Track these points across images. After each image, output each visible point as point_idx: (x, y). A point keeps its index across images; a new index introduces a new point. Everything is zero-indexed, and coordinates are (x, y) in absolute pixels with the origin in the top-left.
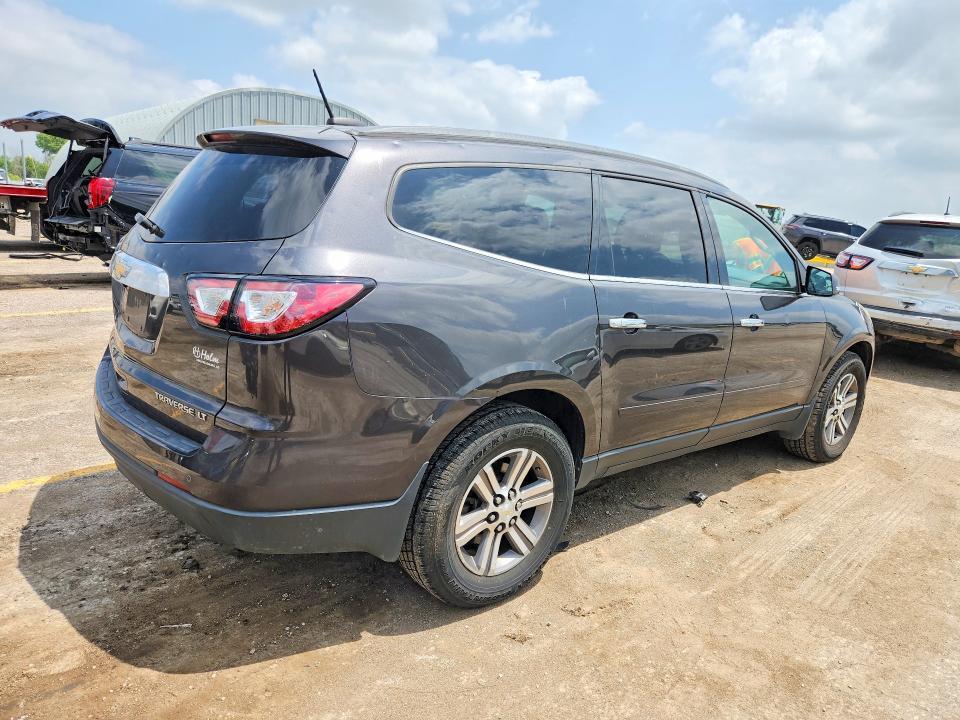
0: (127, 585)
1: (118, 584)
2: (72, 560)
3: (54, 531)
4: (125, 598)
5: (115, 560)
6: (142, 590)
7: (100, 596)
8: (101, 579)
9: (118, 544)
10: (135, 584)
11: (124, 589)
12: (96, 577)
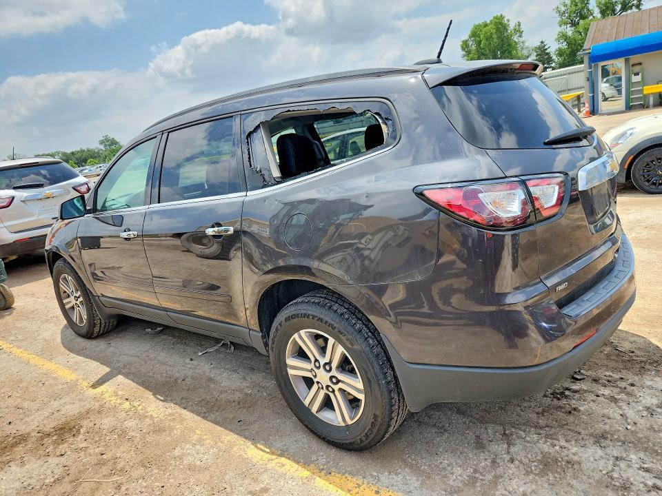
0: (628, 387)
1: (633, 389)
2: (651, 428)
3: (647, 470)
4: (636, 378)
5: (620, 408)
6: (622, 378)
7: (651, 388)
8: (641, 399)
9: (607, 421)
10: (623, 384)
11: (632, 385)
12: (644, 401)
